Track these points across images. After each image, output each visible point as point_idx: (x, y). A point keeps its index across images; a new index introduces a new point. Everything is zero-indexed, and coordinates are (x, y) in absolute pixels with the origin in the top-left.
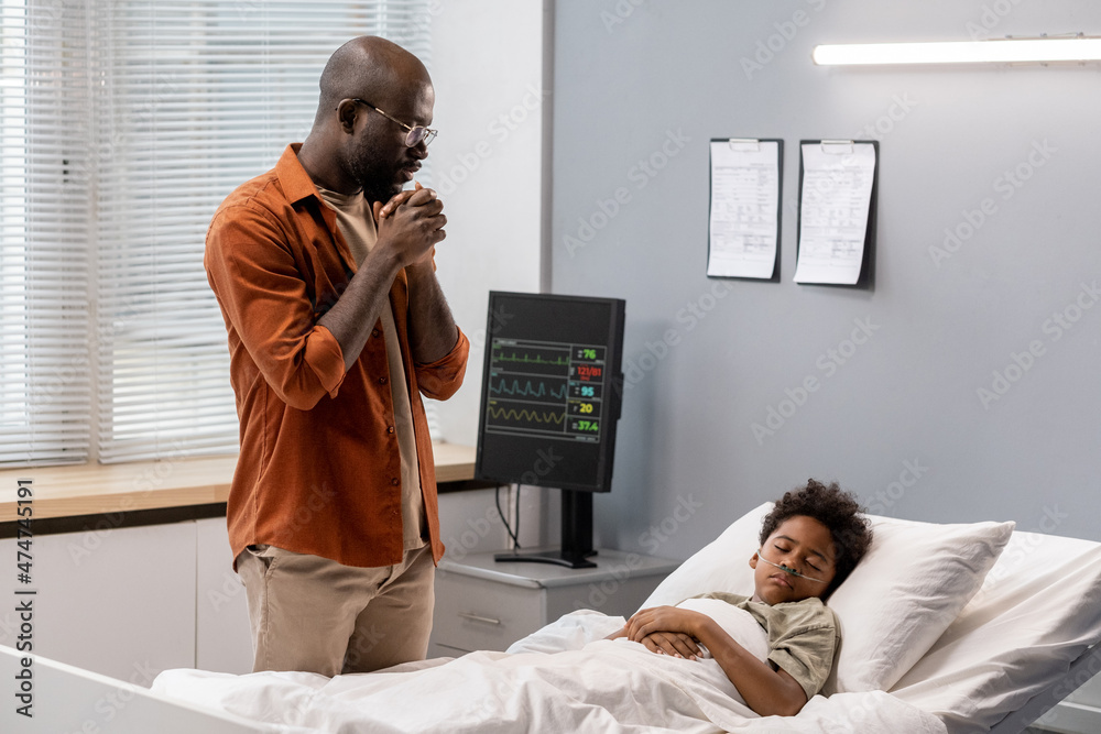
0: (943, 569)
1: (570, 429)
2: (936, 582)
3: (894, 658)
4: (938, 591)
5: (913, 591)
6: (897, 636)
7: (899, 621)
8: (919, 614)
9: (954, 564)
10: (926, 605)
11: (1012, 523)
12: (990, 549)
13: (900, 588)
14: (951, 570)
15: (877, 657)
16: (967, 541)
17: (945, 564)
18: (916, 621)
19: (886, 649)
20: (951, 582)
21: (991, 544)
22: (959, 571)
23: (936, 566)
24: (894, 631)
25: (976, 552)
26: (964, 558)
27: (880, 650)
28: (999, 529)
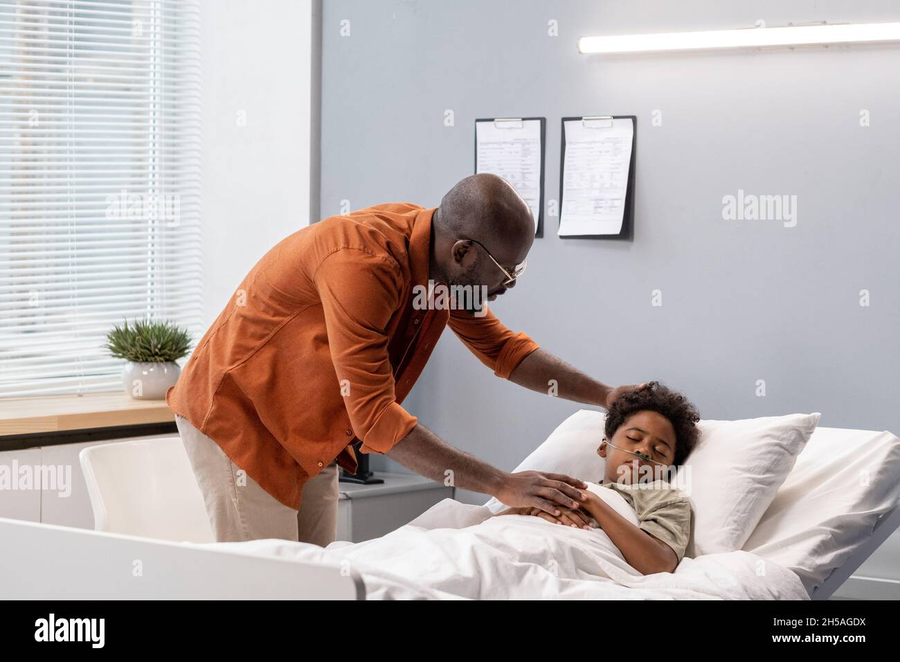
0: (769, 452)
2: (765, 463)
3: (742, 525)
4: (768, 470)
5: (749, 470)
6: (742, 507)
7: (742, 495)
8: (756, 489)
9: (777, 448)
10: (761, 482)
11: (818, 414)
12: (801, 436)
13: (738, 469)
14: (776, 453)
15: (728, 525)
16: (786, 429)
17: (771, 448)
18: (754, 495)
19: (735, 518)
20: (776, 463)
21: (803, 432)
22: (781, 454)
23: (764, 450)
24: (740, 503)
25: (793, 438)
26: (784, 443)
27: (731, 519)
28: (808, 419)
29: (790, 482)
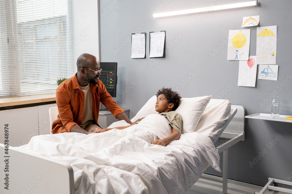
0: (200, 106)
1: (108, 86)
2: (199, 108)
3: (194, 124)
4: (200, 110)
5: (195, 110)
6: (194, 120)
7: (194, 117)
8: (198, 115)
9: (202, 105)
10: (199, 113)
11: (211, 96)
12: (207, 101)
13: (193, 110)
14: (202, 106)
15: (191, 125)
16: (204, 100)
17: (200, 105)
18: (197, 117)
19: (193, 123)
20: (202, 108)
21: (208, 100)
22: (203, 106)
23: (199, 105)
24: (194, 119)
25: (205, 102)
26: (204, 103)
27: (192, 123)
28: (209, 97)
29: (205, 112)
